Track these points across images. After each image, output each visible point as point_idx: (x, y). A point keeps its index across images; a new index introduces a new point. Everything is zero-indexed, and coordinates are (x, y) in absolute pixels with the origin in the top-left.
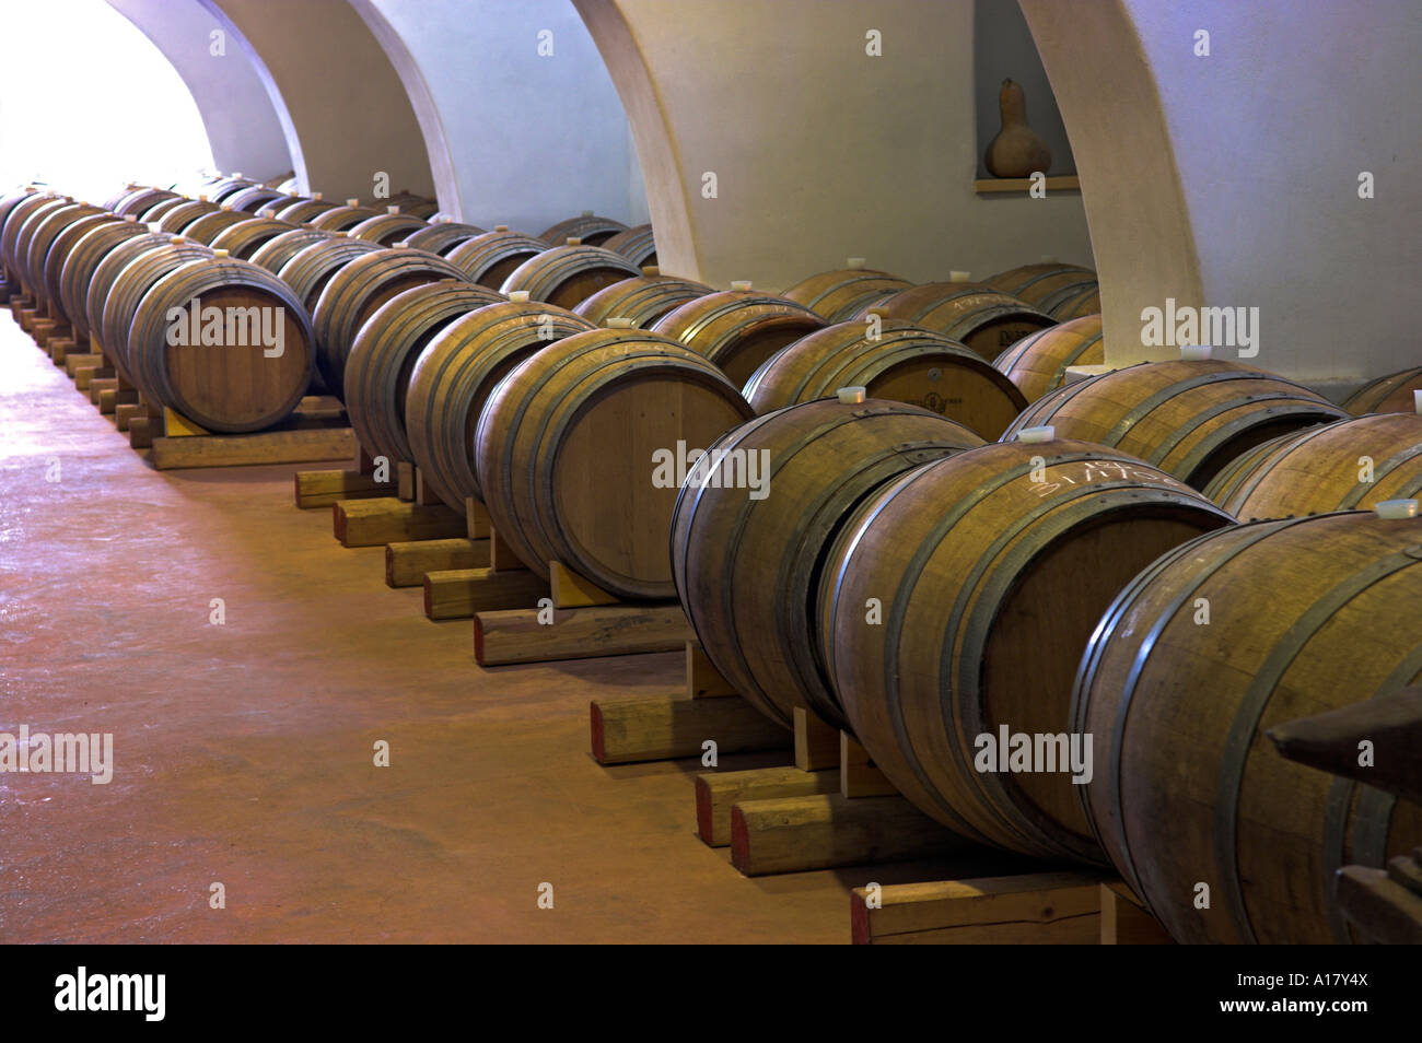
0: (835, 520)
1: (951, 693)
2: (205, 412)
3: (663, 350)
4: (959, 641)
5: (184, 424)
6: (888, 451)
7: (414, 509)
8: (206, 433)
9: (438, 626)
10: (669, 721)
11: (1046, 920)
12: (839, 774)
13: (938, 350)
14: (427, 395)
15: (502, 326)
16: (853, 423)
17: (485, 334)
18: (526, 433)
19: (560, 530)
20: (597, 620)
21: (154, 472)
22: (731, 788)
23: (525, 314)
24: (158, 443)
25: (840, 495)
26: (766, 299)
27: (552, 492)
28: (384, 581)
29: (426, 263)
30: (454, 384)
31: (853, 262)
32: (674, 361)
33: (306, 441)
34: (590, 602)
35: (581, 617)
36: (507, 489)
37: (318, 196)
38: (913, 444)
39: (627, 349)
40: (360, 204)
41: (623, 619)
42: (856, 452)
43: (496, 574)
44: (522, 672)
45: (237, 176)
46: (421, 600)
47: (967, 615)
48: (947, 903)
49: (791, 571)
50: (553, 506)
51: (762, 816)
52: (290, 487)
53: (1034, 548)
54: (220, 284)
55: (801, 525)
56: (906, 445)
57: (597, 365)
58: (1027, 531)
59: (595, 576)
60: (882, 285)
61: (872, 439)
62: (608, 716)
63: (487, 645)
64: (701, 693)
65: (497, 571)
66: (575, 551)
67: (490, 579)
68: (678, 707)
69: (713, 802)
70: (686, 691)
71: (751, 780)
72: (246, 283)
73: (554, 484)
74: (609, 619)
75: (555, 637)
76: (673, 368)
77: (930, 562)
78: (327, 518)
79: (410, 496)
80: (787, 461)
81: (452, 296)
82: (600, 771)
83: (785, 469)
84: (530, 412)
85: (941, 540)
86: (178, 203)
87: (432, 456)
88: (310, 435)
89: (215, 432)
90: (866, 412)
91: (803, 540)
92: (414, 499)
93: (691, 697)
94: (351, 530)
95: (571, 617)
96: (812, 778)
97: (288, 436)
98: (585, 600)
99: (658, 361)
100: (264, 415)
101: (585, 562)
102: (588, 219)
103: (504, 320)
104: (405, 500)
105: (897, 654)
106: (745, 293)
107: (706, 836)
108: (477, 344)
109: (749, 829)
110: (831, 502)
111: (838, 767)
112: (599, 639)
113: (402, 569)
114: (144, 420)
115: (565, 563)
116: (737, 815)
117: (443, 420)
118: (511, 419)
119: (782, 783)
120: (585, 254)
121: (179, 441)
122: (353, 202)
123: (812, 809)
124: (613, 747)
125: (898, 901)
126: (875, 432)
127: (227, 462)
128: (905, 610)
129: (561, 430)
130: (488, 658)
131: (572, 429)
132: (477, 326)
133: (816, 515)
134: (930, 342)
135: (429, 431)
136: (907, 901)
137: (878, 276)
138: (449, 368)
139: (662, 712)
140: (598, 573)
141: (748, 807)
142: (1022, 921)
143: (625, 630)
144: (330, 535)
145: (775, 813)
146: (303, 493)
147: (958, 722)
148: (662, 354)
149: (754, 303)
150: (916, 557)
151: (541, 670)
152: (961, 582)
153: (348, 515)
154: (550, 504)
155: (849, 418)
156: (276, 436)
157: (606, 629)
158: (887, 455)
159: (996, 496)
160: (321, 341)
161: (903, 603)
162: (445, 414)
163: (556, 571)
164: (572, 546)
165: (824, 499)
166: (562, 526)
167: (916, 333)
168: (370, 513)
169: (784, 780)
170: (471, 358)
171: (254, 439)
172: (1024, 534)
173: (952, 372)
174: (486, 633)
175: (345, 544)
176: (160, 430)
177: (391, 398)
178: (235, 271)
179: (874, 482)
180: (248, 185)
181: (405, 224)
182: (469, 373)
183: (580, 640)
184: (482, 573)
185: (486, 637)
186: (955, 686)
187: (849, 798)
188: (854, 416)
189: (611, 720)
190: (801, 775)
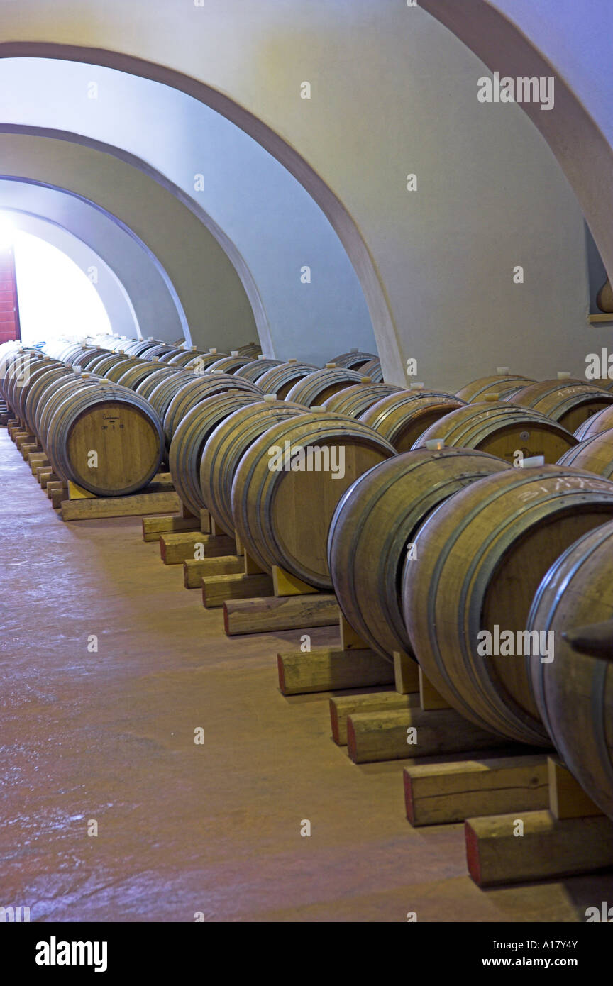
0: (414, 525)
1: (464, 634)
2: (93, 482)
3: (343, 425)
4: (469, 598)
5: (80, 491)
6: (450, 479)
7: (209, 538)
8: (94, 496)
9: (209, 612)
10: (327, 665)
11: (533, 786)
12: (419, 697)
13: (526, 420)
14: (210, 463)
15: (256, 416)
16: (432, 462)
17: (247, 422)
18: (255, 483)
19: (276, 544)
20: (303, 604)
21: (62, 523)
22: (350, 706)
23: (272, 408)
24: (64, 504)
25: (417, 509)
26: (431, 394)
27: (270, 520)
28: (183, 584)
29: (233, 383)
30: (226, 456)
31: (501, 370)
32: (350, 432)
33: (158, 500)
34: (299, 592)
35: (292, 602)
36: (245, 520)
37: (195, 348)
38: (467, 474)
39: (320, 425)
40: (217, 351)
41: (320, 603)
42: (431, 481)
43: (248, 577)
44: (254, 638)
45: (150, 338)
46: (201, 596)
47: (473, 581)
48: (465, 776)
49: (386, 561)
50: (271, 530)
51: (364, 723)
52: (140, 529)
53: (515, 534)
54: (101, 400)
55: (393, 530)
56: (462, 475)
57: (300, 436)
58: (512, 524)
59: (301, 575)
60: (517, 384)
61: (442, 472)
62: (287, 663)
63: (230, 621)
64: (349, 646)
65: (248, 575)
66: (287, 558)
67: (244, 580)
68: (334, 656)
69: (339, 716)
70: (341, 647)
71: (364, 700)
72: (118, 399)
73: (272, 515)
74: (311, 603)
75: (275, 616)
76: (348, 436)
77: (454, 548)
78: (157, 547)
79: (208, 531)
80: (388, 488)
81: (234, 400)
82: (283, 699)
83: (387, 493)
84: (257, 469)
85: (462, 532)
86: (108, 356)
87: (214, 502)
88: (161, 496)
89: (100, 496)
90: (441, 455)
91: (394, 539)
92: (211, 533)
93: (343, 649)
94: (169, 553)
95: (286, 602)
96: (406, 698)
97: (146, 497)
98: (295, 590)
99: (339, 432)
100: (131, 484)
101: (293, 565)
102: (355, 353)
103: (259, 413)
104: (205, 533)
105: (434, 610)
106: (419, 390)
107: (336, 739)
108: (240, 428)
109: (356, 732)
110: (412, 514)
111: (419, 692)
112: (304, 616)
113: (193, 575)
114: (61, 490)
115: (281, 566)
116: (350, 723)
117: (219, 479)
118: (247, 474)
119: (386, 702)
120: (337, 374)
121: (77, 502)
122: (213, 350)
123: (398, 718)
124: (291, 684)
125: (431, 774)
126: (444, 467)
127: (108, 515)
128: (439, 580)
129: (275, 479)
130: (231, 630)
131: (282, 479)
132: (242, 418)
133: (402, 522)
134: (521, 415)
135: (211, 486)
136: (437, 774)
137: (516, 378)
138: (224, 445)
139: (323, 659)
140: (302, 572)
141: (355, 718)
142: (517, 787)
143: (321, 610)
144: (158, 558)
145: (373, 721)
146: (147, 532)
147: (470, 653)
148: (343, 428)
149: (423, 397)
150: (446, 545)
151: (265, 637)
152: (470, 559)
153: (166, 544)
154: (269, 527)
155: (430, 459)
156: (139, 497)
157: (309, 610)
158: (449, 481)
159: (498, 502)
160: (168, 434)
161: (438, 575)
162: (220, 475)
163: (276, 572)
164: (284, 554)
165: (406, 513)
166: (278, 542)
167: (514, 409)
168: (180, 542)
169: (386, 699)
170: (237, 438)
171: (124, 500)
172: (510, 526)
173: (536, 434)
174: (230, 614)
175: (166, 563)
176: (65, 495)
177: (194, 467)
178: (111, 392)
179: (439, 499)
180: (157, 344)
181: (240, 362)
182: (235, 447)
183: (292, 617)
184: (239, 577)
185: (230, 616)
186: (467, 629)
187: (425, 710)
188: (433, 457)
189: (289, 665)
190: (398, 696)
